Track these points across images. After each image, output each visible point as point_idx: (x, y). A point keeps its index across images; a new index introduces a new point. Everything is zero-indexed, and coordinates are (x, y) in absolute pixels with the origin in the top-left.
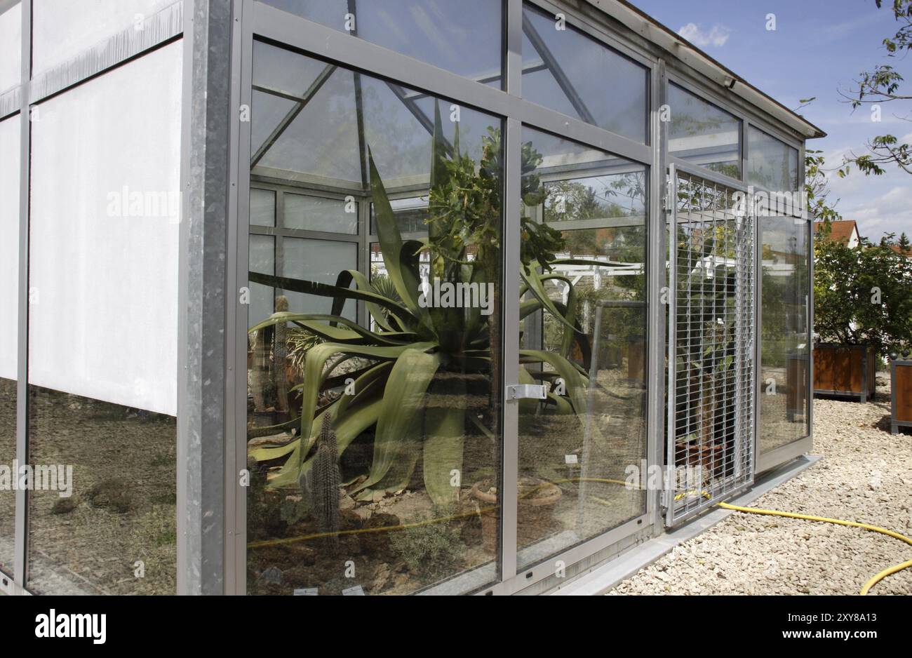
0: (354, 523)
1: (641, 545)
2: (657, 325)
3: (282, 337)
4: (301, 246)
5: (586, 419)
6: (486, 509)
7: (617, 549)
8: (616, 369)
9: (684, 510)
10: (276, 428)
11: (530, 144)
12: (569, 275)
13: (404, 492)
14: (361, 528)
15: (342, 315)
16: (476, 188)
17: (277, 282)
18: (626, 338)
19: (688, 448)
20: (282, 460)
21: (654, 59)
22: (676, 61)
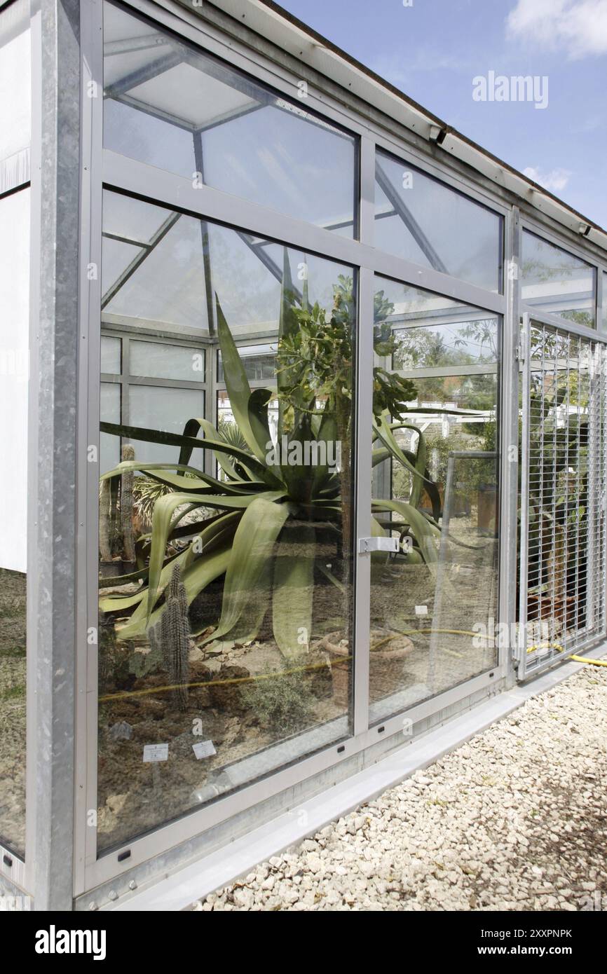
0: (203, 675)
1: (493, 698)
2: (509, 476)
3: (129, 486)
4: (146, 393)
5: (436, 569)
6: (336, 660)
7: (469, 703)
8: (464, 518)
9: (536, 663)
10: (123, 578)
11: (382, 293)
12: (417, 422)
13: (253, 644)
14: (209, 681)
15: (190, 464)
16: (327, 338)
17: (123, 431)
18: (476, 486)
19: (540, 600)
20: (129, 611)
21: (508, 206)
22: (531, 208)
